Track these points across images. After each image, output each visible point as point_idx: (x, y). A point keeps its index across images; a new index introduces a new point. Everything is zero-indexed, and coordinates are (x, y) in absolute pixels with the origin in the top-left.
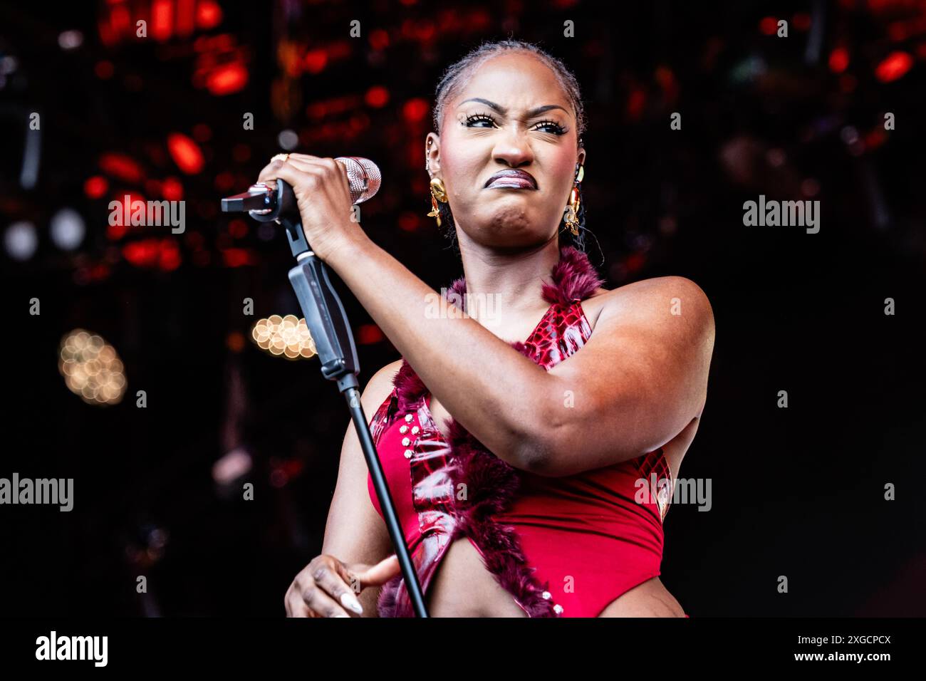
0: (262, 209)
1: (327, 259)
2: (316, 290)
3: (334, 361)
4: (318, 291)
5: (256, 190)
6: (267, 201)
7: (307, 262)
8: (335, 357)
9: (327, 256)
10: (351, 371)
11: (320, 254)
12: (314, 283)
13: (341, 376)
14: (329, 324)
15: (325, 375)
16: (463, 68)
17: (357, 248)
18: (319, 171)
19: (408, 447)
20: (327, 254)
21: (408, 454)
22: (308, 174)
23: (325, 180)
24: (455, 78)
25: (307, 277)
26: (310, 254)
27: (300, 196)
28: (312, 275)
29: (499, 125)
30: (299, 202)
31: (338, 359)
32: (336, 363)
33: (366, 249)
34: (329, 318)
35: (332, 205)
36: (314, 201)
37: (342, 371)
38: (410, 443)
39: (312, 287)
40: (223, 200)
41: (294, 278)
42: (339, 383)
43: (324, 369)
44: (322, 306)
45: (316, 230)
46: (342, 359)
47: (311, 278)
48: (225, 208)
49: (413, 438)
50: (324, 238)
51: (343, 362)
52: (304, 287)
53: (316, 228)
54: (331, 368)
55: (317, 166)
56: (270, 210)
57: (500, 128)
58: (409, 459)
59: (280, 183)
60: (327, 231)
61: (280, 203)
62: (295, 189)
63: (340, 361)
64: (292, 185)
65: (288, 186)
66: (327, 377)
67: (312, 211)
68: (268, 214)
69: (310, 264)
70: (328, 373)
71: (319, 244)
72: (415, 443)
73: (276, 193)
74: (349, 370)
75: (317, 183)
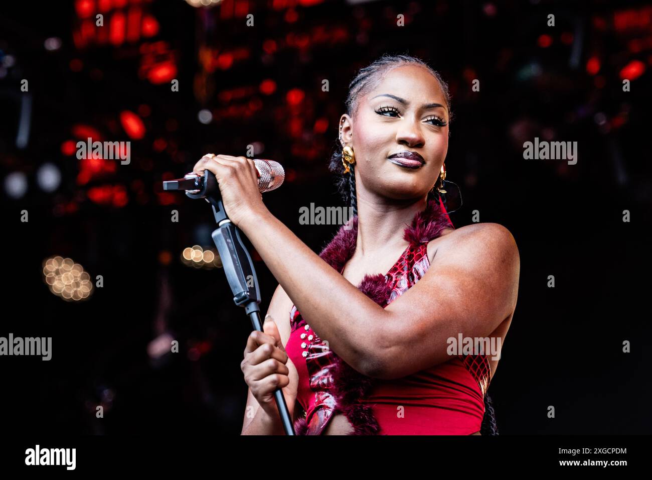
0: (193, 190)
1: (239, 224)
2: (231, 245)
3: (241, 293)
4: (232, 246)
5: (188, 177)
6: (196, 183)
7: (225, 227)
8: (243, 290)
9: (239, 222)
10: (255, 300)
11: (234, 221)
12: (229, 241)
13: (247, 303)
14: (239, 268)
15: (236, 302)
16: (374, 72)
17: (260, 217)
18: (235, 165)
19: (305, 349)
20: (239, 221)
21: (305, 354)
22: (226, 166)
23: (237, 170)
24: (368, 78)
25: (224, 236)
26: (228, 221)
27: (220, 181)
28: (228, 234)
29: (402, 115)
30: (220, 185)
31: (244, 292)
32: (243, 294)
33: (266, 218)
34: (239, 264)
35: (243, 188)
36: (229, 184)
37: (247, 299)
38: (306, 346)
39: (228, 243)
40: (164, 182)
41: (215, 237)
42: (246, 309)
43: (235, 299)
44: (234, 256)
45: (231, 205)
46: (247, 292)
47: (228, 237)
48: (165, 187)
49: (308, 343)
50: (236, 210)
51: (248, 294)
52: (222, 243)
53: (231, 203)
54: (240, 298)
55: (233, 161)
56: (199, 190)
57: (402, 118)
58: (306, 357)
59: (206, 172)
60: (238, 205)
61: (206, 185)
62: (217, 176)
63: (246, 293)
64: (215, 173)
65: (212, 174)
66: (237, 304)
67: (229, 190)
68: (198, 193)
69: (227, 228)
70: (238, 301)
71: (233, 214)
72: (309, 347)
73: (203, 178)
74: (253, 299)
75: (232, 173)
